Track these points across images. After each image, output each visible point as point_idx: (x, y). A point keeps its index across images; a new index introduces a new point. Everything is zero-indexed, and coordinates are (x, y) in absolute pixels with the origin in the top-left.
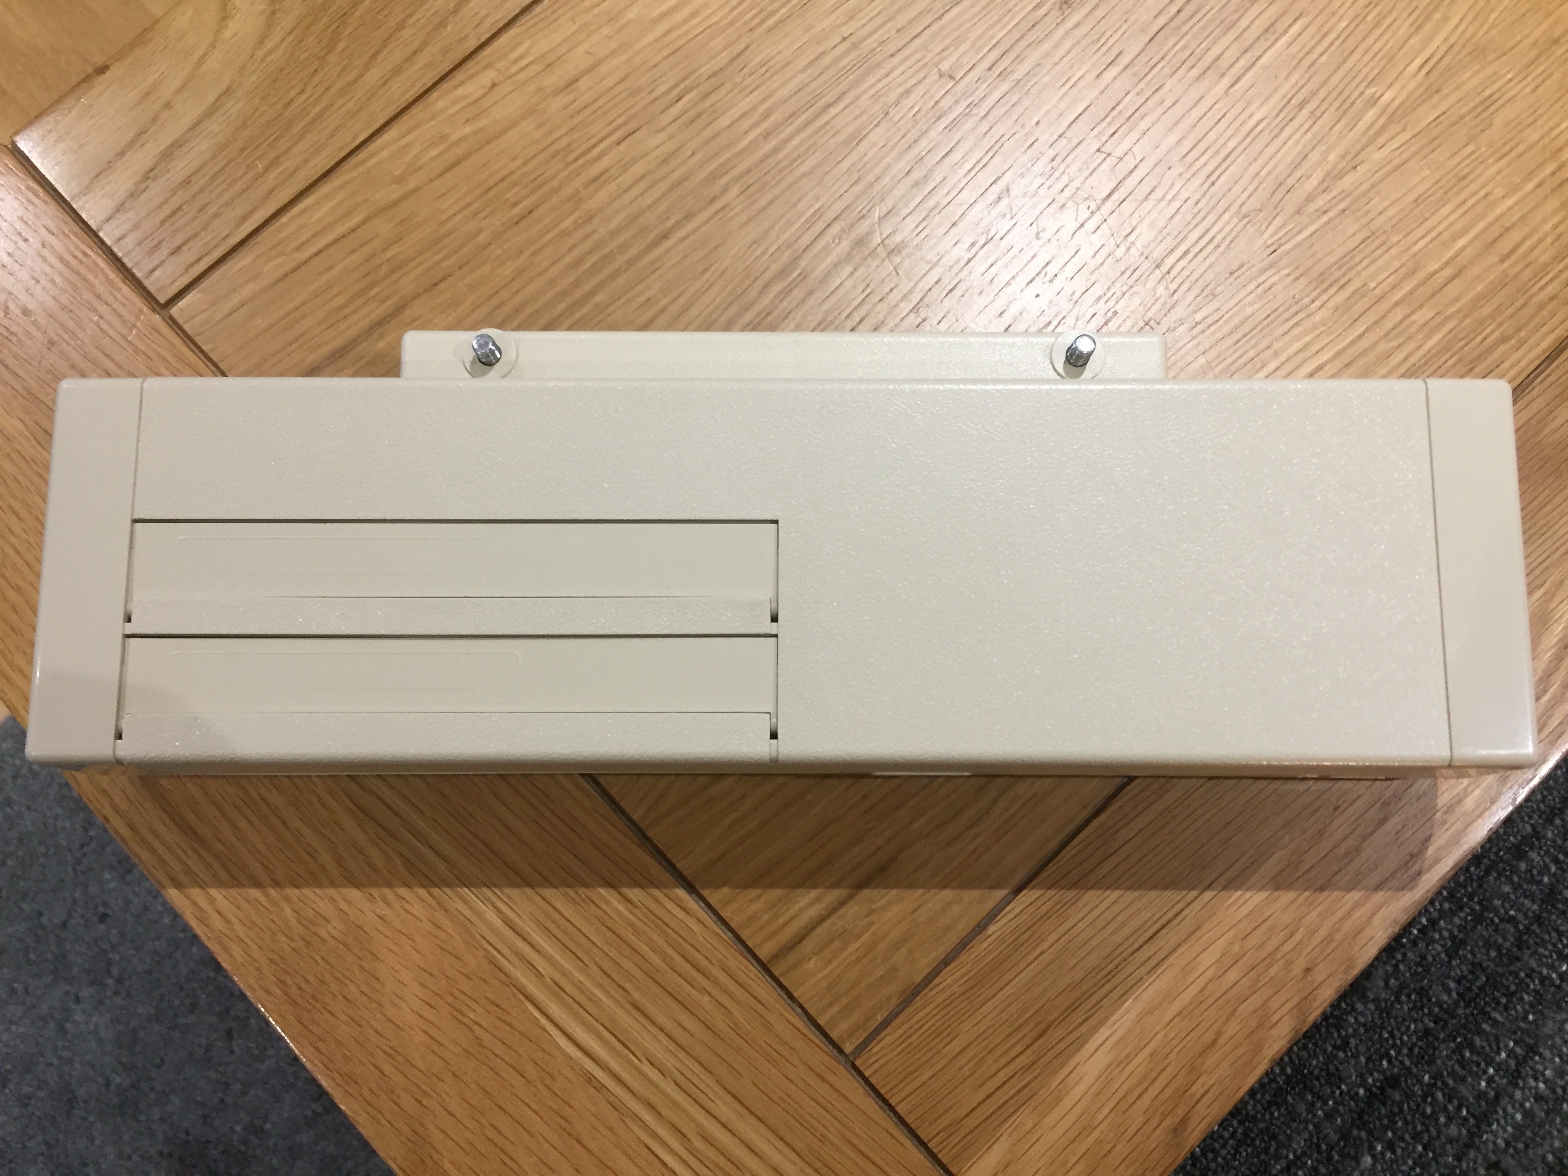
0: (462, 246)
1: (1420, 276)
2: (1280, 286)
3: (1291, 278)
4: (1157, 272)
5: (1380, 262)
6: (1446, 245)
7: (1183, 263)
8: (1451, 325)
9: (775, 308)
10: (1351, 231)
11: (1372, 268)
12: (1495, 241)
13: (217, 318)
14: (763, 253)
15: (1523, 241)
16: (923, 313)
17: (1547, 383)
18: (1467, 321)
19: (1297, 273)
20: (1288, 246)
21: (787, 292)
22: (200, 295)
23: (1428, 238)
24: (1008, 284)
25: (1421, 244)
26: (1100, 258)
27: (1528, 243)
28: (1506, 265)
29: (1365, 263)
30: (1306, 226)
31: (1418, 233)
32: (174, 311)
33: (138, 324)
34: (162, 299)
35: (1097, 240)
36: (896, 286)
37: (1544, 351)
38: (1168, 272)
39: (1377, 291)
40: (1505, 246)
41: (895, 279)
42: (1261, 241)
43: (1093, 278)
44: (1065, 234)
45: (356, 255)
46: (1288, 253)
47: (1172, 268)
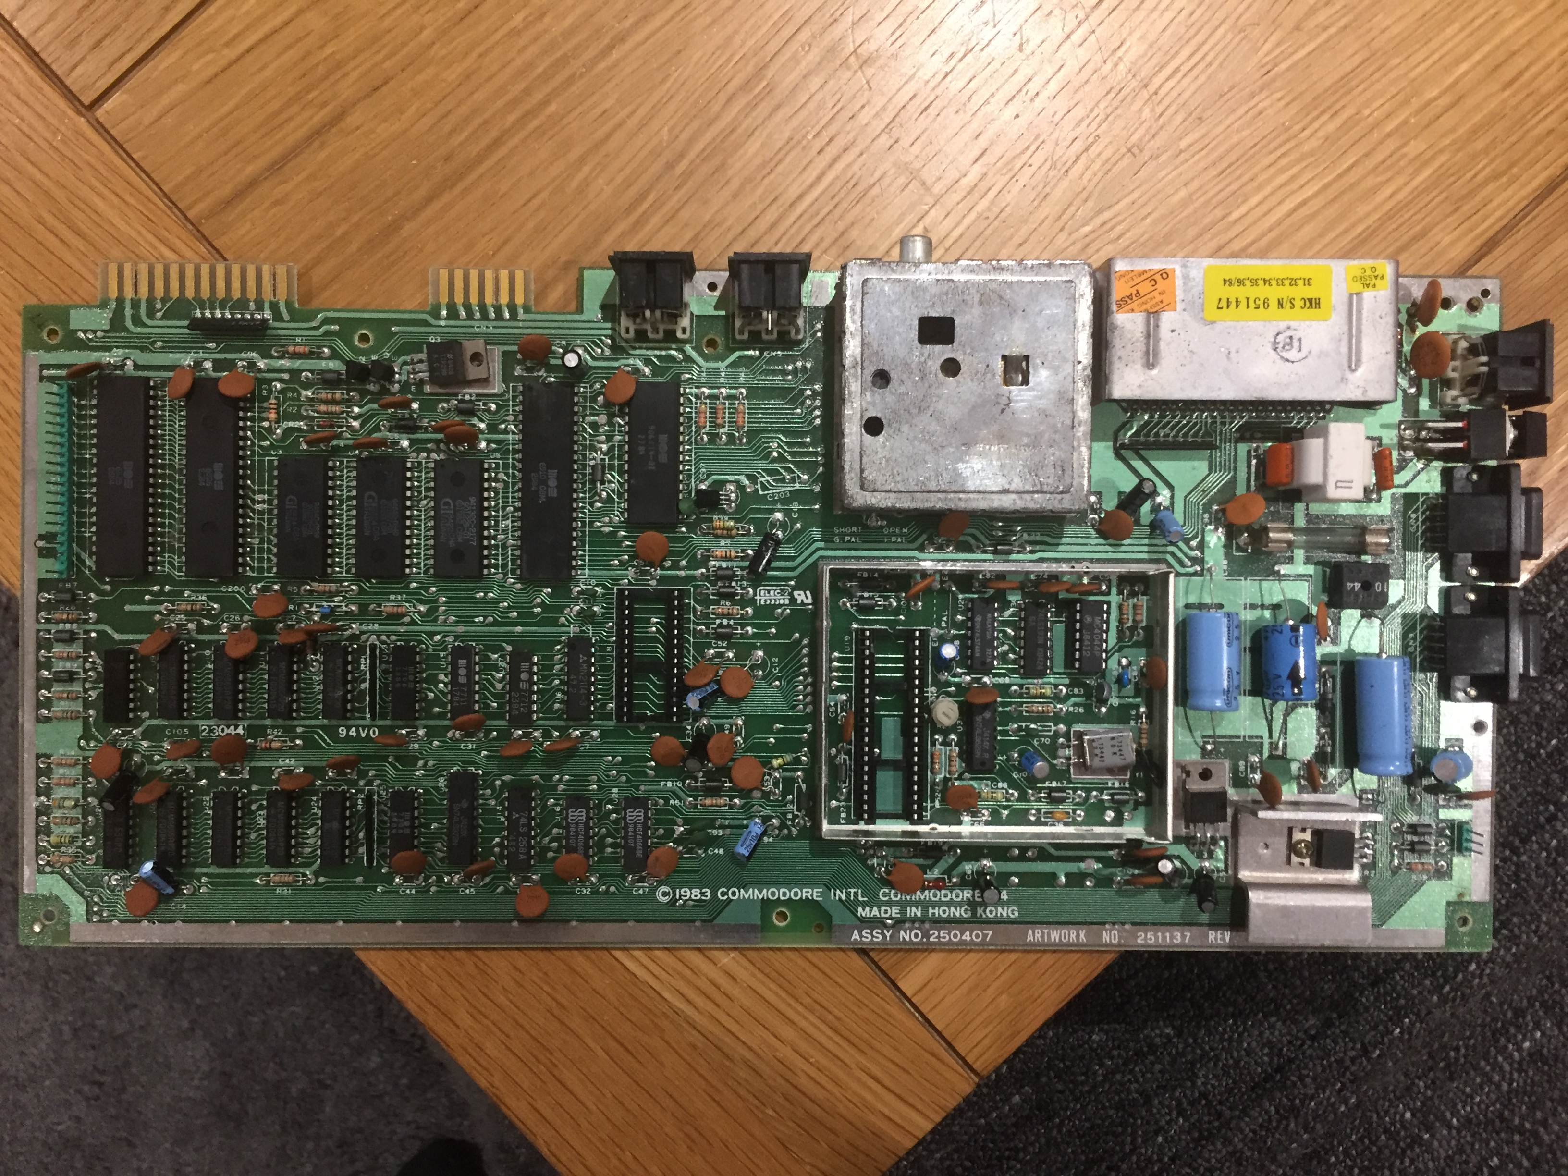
0: (404, 44)
1: (1416, 103)
2: (1270, 111)
3: (1283, 103)
5: (1378, 86)
6: (1447, 69)
7: (1171, 83)
8: (1442, 158)
9: (740, 124)
10: (1351, 51)
11: (1368, 94)
12: (1497, 67)
13: (146, 122)
14: (728, 60)
15: (1527, 68)
16: (896, 133)
17: (1534, 224)
18: (1460, 155)
20: (1283, 66)
21: (753, 106)
22: (125, 97)
23: (1430, 62)
24: (987, 102)
25: (1422, 67)
26: (1084, 75)
27: (1534, 70)
28: (1507, 93)
29: (1361, 88)
30: (1303, 46)
31: (1420, 56)
32: (100, 113)
33: (63, 129)
34: (87, 100)
35: (1083, 54)
36: (868, 102)
37: (1534, 191)
38: (1156, 93)
39: (1371, 119)
40: (1509, 72)
41: (867, 93)
42: (1256, 60)
43: (1077, 97)
44: (1048, 47)
45: (291, 52)
47: (1160, 87)
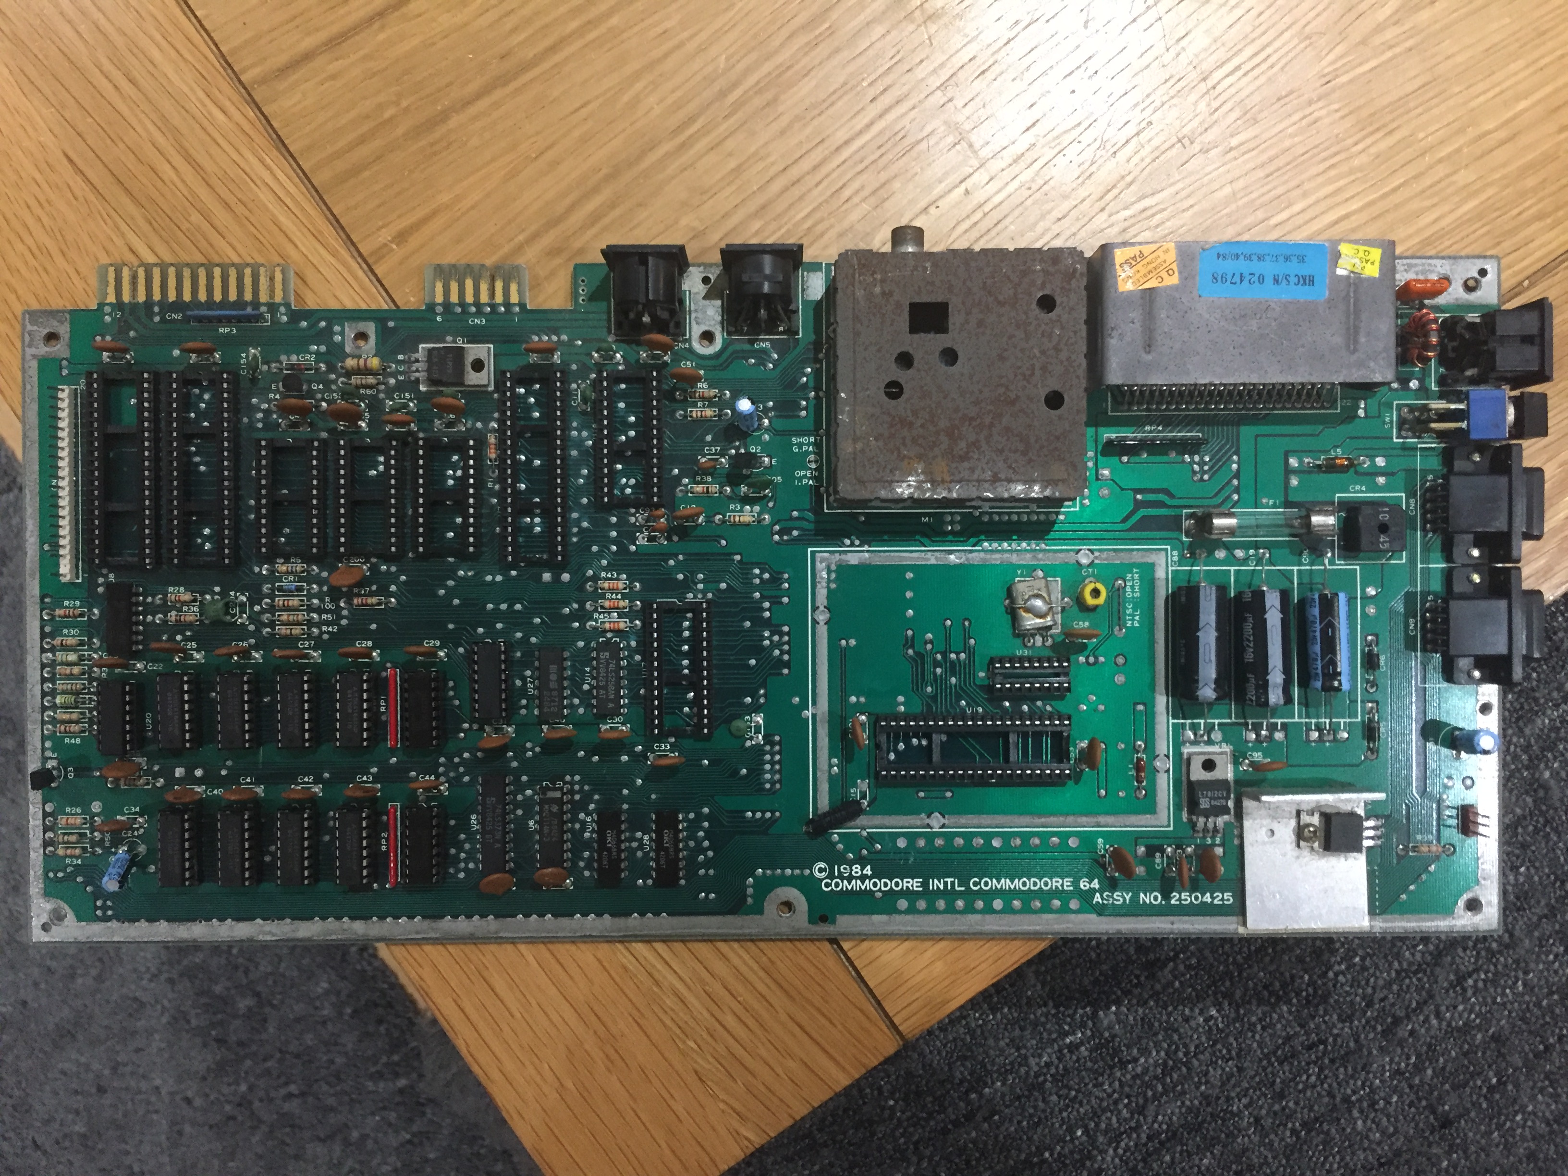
4: (1203, 84)
19: (1346, 111)
46: (1343, 85)
